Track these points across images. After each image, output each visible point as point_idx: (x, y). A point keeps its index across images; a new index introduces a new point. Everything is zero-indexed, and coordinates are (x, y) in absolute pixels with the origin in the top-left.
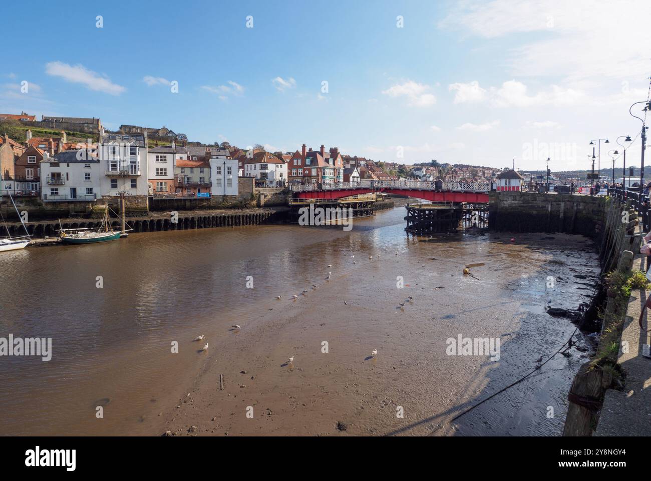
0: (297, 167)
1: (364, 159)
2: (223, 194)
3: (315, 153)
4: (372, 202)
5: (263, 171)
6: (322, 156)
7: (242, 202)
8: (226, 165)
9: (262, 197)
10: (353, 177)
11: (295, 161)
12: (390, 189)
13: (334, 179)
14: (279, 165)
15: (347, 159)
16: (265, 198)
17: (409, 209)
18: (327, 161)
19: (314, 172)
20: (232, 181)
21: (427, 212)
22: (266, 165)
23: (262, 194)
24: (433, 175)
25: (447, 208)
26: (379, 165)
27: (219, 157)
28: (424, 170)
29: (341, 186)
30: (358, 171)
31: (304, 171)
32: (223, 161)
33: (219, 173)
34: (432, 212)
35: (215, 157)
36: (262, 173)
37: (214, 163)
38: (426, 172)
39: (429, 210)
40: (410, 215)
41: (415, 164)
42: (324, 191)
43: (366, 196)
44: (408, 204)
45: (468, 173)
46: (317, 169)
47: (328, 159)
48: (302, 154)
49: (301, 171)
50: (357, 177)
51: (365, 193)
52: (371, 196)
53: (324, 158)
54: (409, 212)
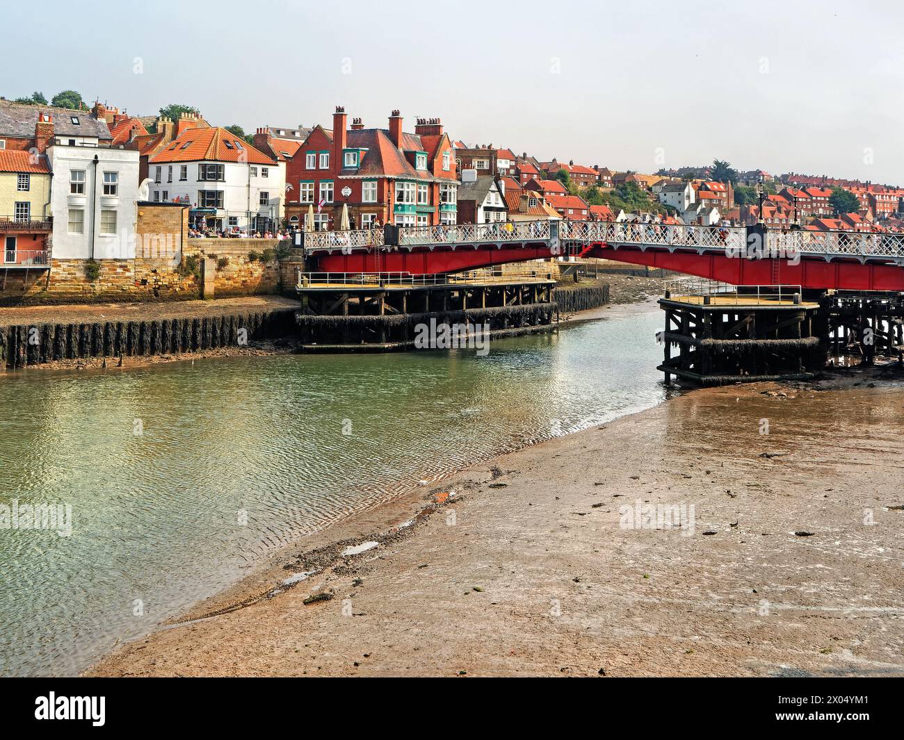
0: (318, 176)
1: (508, 154)
2: (87, 257)
3: (373, 132)
4: (549, 286)
5: (208, 186)
6: (396, 144)
7: (144, 282)
8: (101, 167)
9: (210, 266)
10: (486, 209)
11: (310, 158)
12: (609, 247)
13: (431, 214)
14: (259, 168)
15: (465, 156)
16: (218, 270)
17: (670, 308)
18: (410, 157)
19: (369, 193)
20: (119, 215)
21: (725, 318)
22: (220, 168)
23: (212, 256)
24: (719, 206)
25: (787, 304)
26: (556, 173)
27: (78, 141)
28: (690, 190)
29: (453, 237)
30: (500, 191)
31: (338, 189)
32: (90, 154)
33: (77, 188)
34: (736, 317)
35: (65, 141)
36: (203, 193)
37: (64, 158)
38: (697, 195)
39: (731, 313)
40: (674, 327)
41: (662, 172)
42: (404, 251)
43: (528, 266)
44: (668, 295)
45: (824, 202)
46: (381, 182)
47: (414, 154)
48: (331, 137)
49: (326, 187)
50: (499, 210)
51: (524, 260)
52: (542, 270)
53: (401, 150)
54: (669, 317)
